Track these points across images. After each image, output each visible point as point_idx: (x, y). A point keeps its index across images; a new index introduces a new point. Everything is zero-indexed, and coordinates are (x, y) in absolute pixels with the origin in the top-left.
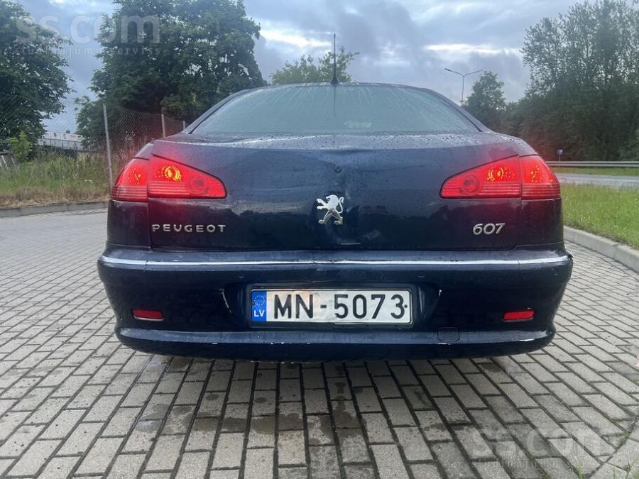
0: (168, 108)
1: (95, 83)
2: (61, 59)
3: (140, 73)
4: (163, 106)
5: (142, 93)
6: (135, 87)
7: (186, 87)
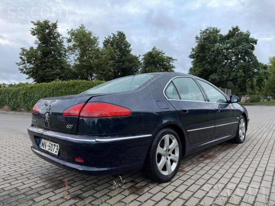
0: (212, 79)
1: (190, 72)
2: (173, 66)
3: (202, 67)
4: (210, 78)
5: (203, 74)
6: (200, 72)
7: (220, 70)
